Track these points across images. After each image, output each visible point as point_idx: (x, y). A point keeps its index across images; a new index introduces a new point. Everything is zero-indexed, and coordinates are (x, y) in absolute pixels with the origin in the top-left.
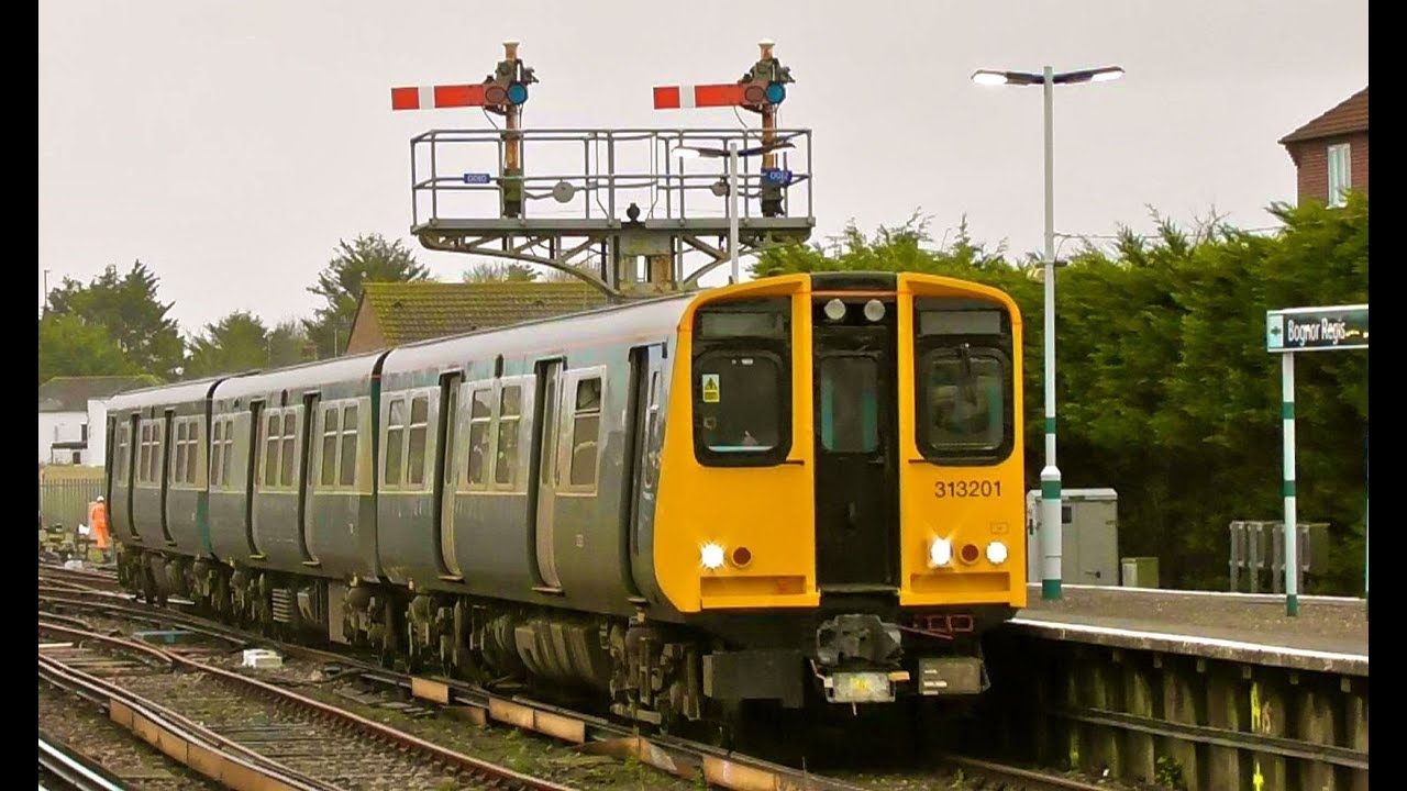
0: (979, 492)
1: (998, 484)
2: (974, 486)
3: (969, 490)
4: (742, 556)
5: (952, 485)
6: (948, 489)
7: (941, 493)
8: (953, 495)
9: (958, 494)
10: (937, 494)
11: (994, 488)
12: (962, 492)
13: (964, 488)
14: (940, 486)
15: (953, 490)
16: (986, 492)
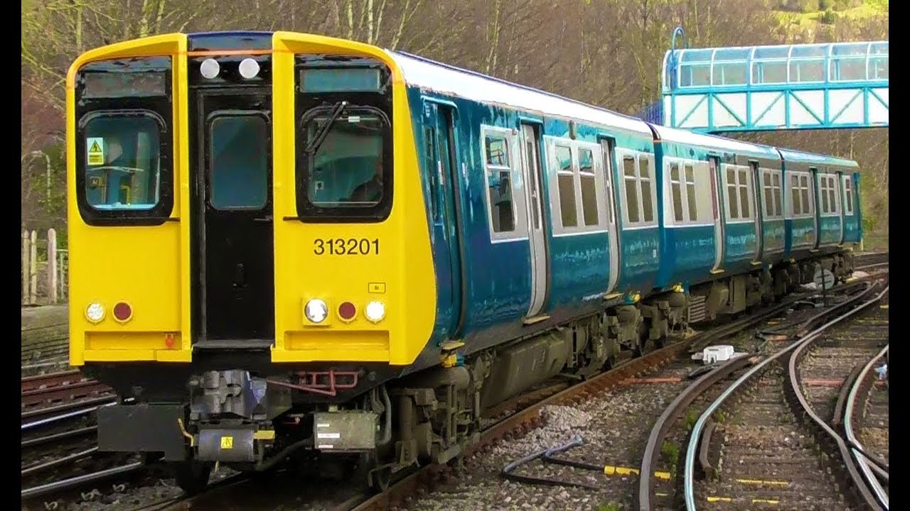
0: (357, 249)
1: (376, 242)
2: (353, 243)
3: (348, 248)
4: (122, 311)
5: (331, 242)
6: (327, 247)
7: (320, 250)
8: (332, 253)
9: (336, 251)
10: (315, 251)
11: (373, 246)
12: (341, 250)
13: (342, 246)
14: (319, 243)
15: (332, 246)
16: (365, 250)
